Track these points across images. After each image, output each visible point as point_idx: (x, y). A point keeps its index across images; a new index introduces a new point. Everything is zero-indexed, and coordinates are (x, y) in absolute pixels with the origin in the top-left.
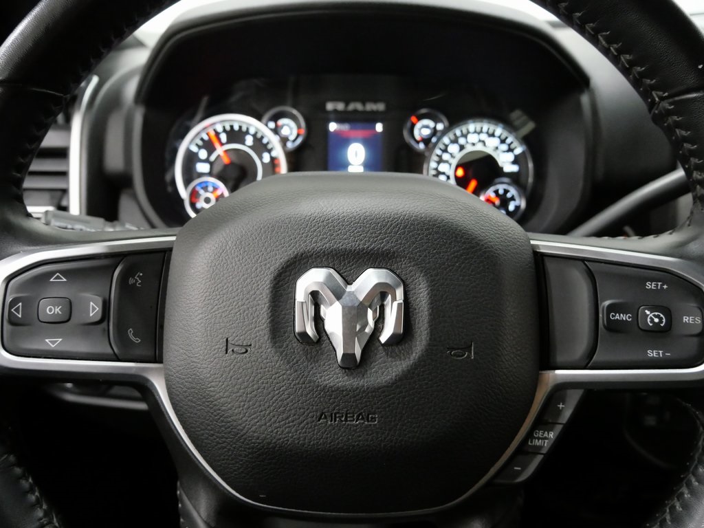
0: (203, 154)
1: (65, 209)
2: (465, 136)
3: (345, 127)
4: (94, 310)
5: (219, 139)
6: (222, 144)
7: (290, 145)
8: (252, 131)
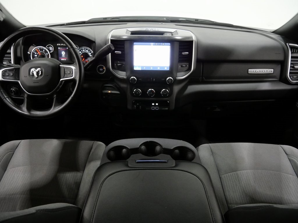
0: (36, 53)
1: (11, 63)
2: (82, 50)
3: (61, 48)
4: (12, 74)
5: (38, 51)
6: (39, 51)
7: (51, 52)
8: (44, 49)
